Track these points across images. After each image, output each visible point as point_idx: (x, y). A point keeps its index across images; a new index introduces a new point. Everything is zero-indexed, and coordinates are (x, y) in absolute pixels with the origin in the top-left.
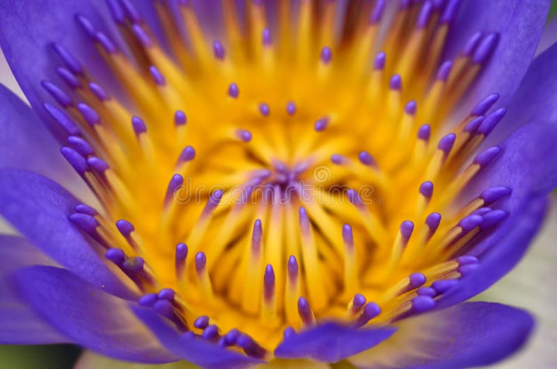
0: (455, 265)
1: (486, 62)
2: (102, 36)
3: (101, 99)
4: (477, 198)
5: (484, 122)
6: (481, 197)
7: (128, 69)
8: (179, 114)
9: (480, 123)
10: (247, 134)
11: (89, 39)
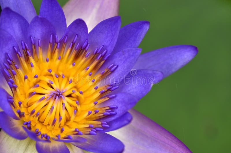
0: (100, 123)
1: (113, 71)
2: (19, 53)
3: (17, 68)
4: (108, 107)
5: (112, 89)
6: (109, 107)
7: (23, 60)
8: (36, 75)
9: (111, 88)
10: (52, 83)
11: (15, 53)
